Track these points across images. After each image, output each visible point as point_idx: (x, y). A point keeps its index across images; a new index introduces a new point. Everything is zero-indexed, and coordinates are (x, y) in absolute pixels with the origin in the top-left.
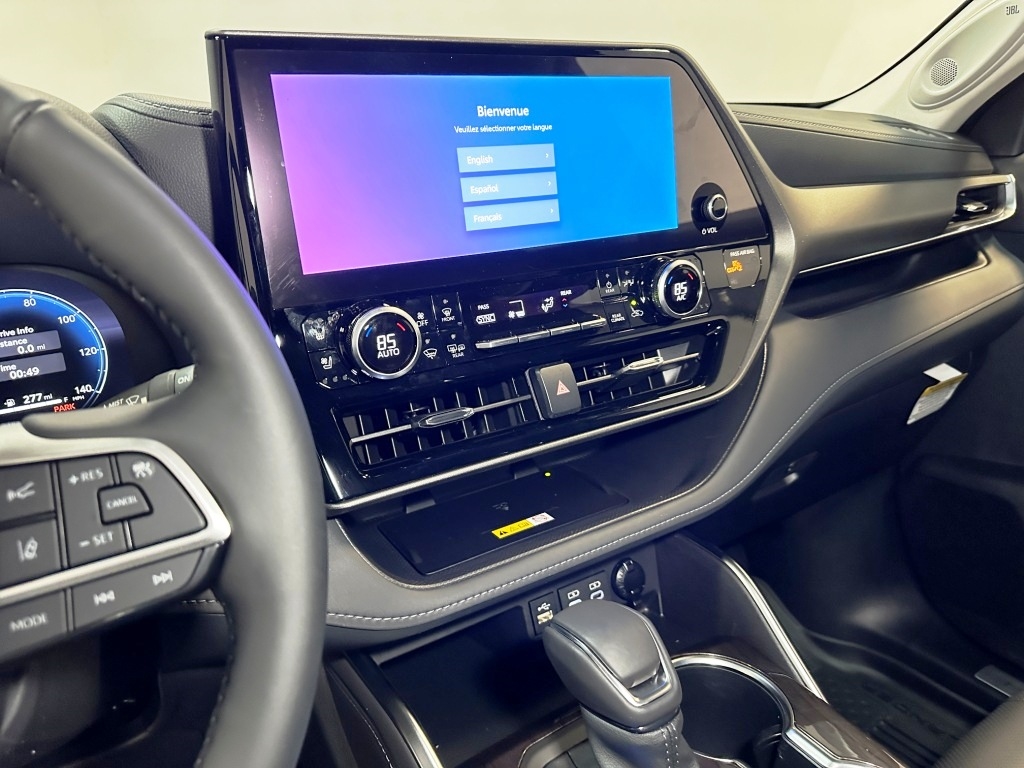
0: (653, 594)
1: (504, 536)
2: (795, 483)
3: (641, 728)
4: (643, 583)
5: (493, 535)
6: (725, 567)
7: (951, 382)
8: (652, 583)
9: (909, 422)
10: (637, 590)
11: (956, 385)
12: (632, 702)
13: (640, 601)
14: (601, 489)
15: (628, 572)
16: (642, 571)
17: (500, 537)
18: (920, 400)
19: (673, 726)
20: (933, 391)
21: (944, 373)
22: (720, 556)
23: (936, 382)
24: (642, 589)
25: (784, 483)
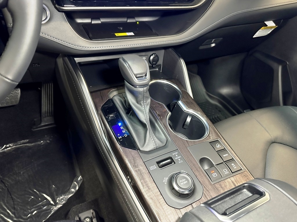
0: (160, 65)
1: (118, 35)
2: (214, 47)
3: (137, 87)
4: (158, 62)
5: (115, 35)
6: (180, 60)
7: (271, 27)
8: (160, 62)
9: (254, 37)
10: (155, 63)
11: (273, 29)
12: (136, 81)
13: (156, 66)
14: (152, 30)
15: (154, 57)
16: (158, 58)
17: (117, 36)
18: (259, 30)
19: (145, 88)
20: (265, 29)
21: (271, 24)
22: (179, 57)
23: (267, 26)
24: (157, 63)
25: (211, 46)
